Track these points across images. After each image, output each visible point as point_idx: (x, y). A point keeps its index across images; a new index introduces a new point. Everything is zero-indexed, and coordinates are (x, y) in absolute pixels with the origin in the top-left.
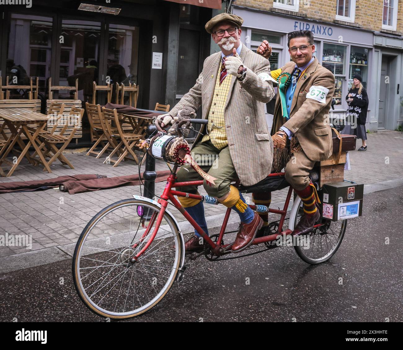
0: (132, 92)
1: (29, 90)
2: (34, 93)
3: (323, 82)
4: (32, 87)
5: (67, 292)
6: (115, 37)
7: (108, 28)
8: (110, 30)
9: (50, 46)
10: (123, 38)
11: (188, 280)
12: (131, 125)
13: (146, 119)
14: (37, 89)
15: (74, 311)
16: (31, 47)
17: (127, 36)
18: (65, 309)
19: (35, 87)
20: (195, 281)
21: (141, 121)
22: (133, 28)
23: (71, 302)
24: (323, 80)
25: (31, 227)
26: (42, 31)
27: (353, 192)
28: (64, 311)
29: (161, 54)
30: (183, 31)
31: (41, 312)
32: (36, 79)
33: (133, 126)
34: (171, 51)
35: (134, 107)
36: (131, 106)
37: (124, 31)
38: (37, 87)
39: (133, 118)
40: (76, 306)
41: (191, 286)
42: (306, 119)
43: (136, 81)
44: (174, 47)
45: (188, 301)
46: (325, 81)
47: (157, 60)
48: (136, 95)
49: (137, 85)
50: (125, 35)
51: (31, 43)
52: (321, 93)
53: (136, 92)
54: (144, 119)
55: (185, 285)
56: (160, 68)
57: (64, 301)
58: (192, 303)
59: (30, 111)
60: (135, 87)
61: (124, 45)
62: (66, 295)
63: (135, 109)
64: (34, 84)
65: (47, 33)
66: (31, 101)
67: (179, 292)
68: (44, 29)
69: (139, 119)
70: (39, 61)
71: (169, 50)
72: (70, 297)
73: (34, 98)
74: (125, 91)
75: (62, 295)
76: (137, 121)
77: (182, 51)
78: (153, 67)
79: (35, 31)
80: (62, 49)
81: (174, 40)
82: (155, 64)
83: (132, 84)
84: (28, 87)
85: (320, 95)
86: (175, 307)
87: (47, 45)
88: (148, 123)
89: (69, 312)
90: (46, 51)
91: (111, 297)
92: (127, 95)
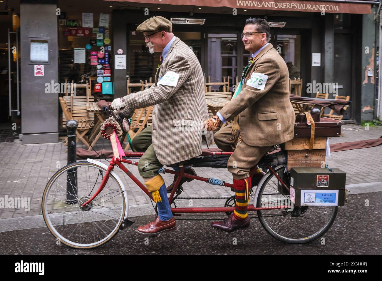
0: (296, 84)
1: (223, 85)
2: (226, 88)
3: (261, 68)
4: (225, 83)
5: (257, 226)
6: (282, 44)
7: (276, 38)
8: (278, 39)
9: (234, 54)
10: (287, 45)
11: (352, 231)
12: (297, 109)
13: (309, 105)
14: (229, 85)
15: (263, 240)
16: (222, 56)
17: (290, 43)
18: (257, 238)
19: (227, 83)
20: (358, 232)
21: (306, 106)
22: (295, 36)
23: (261, 233)
24: (262, 66)
25: (230, 179)
26: (229, 44)
27: (326, 179)
28: (256, 239)
29: (319, 55)
30: (337, 35)
31: (241, 237)
32: (227, 78)
33: (299, 110)
34: (328, 51)
35: (299, 95)
36: (296, 95)
37: (288, 39)
38: (228, 83)
39: (299, 104)
40: (264, 236)
41: (355, 236)
42: (239, 107)
43: (300, 76)
44: (330, 48)
45: (353, 247)
46: (264, 67)
47: (316, 59)
48: (301, 87)
49: (301, 79)
50: (288, 42)
51: (222, 53)
52: (258, 80)
53: (300, 84)
54: (308, 105)
55: (349, 234)
56: (319, 65)
57: (255, 232)
58: (357, 249)
59: (224, 100)
60: (299, 80)
61: (288, 49)
62: (257, 228)
63: (300, 97)
64: (227, 81)
65: (232, 45)
66: (225, 93)
67: (345, 238)
68: (231, 43)
69: (304, 105)
70: (228, 65)
71: (326, 51)
72: (260, 230)
73: (226, 91)
74: (292, 84)
75: (254, 228)
76: (302, 106)
77: (336, 51)
78: (313, 65)
79: (224, 44)
80: (244, 56)
81: (330, 43)
82: (314, 63)
83: (297, 79)
84: (222, 84)
85: (257, 82)
86: (342, 250)
87: (232, 54)
88: (311, 107)
89: (260, 240)
90: (231, 58)
91: (290, 235)
92: (293, 87)
